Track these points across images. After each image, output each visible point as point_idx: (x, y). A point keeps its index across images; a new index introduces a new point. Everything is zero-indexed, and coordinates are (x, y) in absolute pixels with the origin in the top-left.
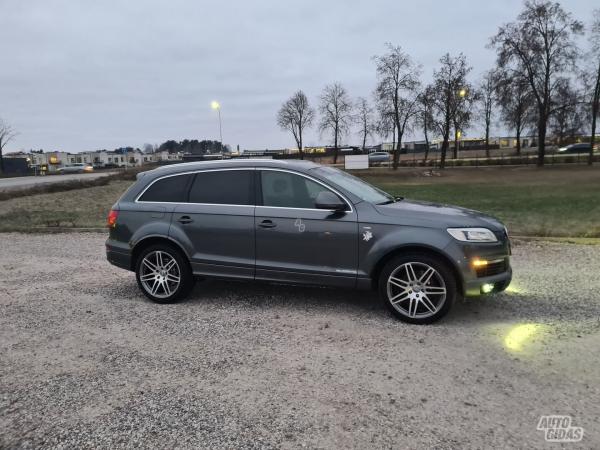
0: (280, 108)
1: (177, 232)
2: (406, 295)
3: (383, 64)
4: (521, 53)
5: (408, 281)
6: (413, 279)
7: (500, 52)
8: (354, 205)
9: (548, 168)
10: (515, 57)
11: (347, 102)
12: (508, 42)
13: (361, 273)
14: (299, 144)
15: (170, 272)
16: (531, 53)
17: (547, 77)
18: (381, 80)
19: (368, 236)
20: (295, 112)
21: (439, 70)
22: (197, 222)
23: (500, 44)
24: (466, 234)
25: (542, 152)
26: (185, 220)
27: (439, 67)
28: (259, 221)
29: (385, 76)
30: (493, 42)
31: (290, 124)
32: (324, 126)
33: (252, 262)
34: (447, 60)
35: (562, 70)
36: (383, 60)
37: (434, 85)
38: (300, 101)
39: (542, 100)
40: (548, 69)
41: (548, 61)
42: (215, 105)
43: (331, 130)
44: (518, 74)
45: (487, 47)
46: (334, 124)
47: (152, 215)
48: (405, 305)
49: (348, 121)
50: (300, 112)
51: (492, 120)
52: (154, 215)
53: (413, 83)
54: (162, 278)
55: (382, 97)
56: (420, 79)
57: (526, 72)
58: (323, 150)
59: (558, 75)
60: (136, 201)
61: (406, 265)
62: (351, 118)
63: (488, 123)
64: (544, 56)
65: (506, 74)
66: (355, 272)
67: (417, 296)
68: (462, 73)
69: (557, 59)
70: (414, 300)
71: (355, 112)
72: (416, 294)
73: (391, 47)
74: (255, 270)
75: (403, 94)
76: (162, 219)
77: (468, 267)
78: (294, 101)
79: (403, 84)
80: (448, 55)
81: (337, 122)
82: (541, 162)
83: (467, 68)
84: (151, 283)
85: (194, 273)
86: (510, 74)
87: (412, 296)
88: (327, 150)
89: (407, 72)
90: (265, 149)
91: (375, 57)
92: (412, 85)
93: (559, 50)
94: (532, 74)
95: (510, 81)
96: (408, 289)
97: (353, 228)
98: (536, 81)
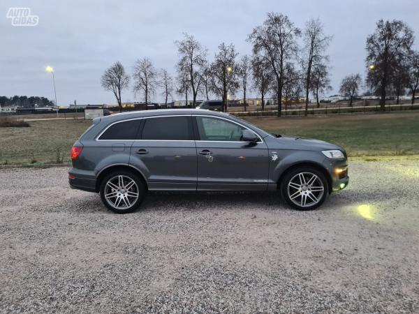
0: (103, 74)
1: (136, 161)
2: (299, 193)
3: (182, 47)
4: (266, 46)
5: (300, 184)
6: (303, 183)
7: (254, 45)
8: (263, 138)
9: (283, 118)
10: (263, 48)
11: (153, 72)
12: (259, 38)
13: (271, 181)
14: (119, 100)
15: (130, 190)
16: (272, 46)
17: (281, 61)
18: (181, 58)
19: (275, 158)
20: (115, 77)
21: (218, 54)
22: (152, 153)
23: (254, 39)
24: (331, 153)
25: (280, 108)
26: (142, 151)
27: (218, 51)
28: (200, 151)
29: (184, 55)
30: (250, 38)
31: (111, 86)
32: (138, 88)
33: (195, 179)
34: (223, 47)
35: (290, 58)
36: (183, 44)
37: (216, 63)
38: (118, 69)
39: (279, 75)
40: (281, 56)
41: (282, 52)
42: (49, 69)
43: (142, 91)
44: (265, 58)
45: (247, 40)
46: (145, 87)
47: (113, 149)
48: (299, 199)
49: (155, 86)
50: (119, 77)
51: (247, 88)
52: (114, 149)
53: (203, 61)
54: (122, 195)
55: (182, 69)
56: (207, 58)
57: (270, 59)
58: (132, 106)
59: (288, 61)
60: (97, 139)
61: (299, 174)
62: (157, 83)
63: (245, 89)
64: (279, 49)
65: (258, 58)
66: (266, 181)
67: (306, 193)
68: (233, 56)
69: (286, 51)
70: (304, 196)
71: (159, 79)
72: (305, 192)
73: (187, 36)
74: (197, 184)
75: (196, 68)
76: (122, 152)
77: (334, 173)
78: (114, 69)
79: (196, 61)
80: (223, 44)
81: (146, 85)
82: (280, 114)
83: (235, 53)
84: (113, 200)
85: (149, 189)
86: (261, 58)
87: (303, 194)
88: (135, 105)
89: (198, 53)
90: (87, 104)
91: (176, 42)
92: (201, 62)
93: (288, 45)
94: (273, 59)
95: (260, 63)
96: (300, 189)
97: (265, 153)
98: (275, 64)
